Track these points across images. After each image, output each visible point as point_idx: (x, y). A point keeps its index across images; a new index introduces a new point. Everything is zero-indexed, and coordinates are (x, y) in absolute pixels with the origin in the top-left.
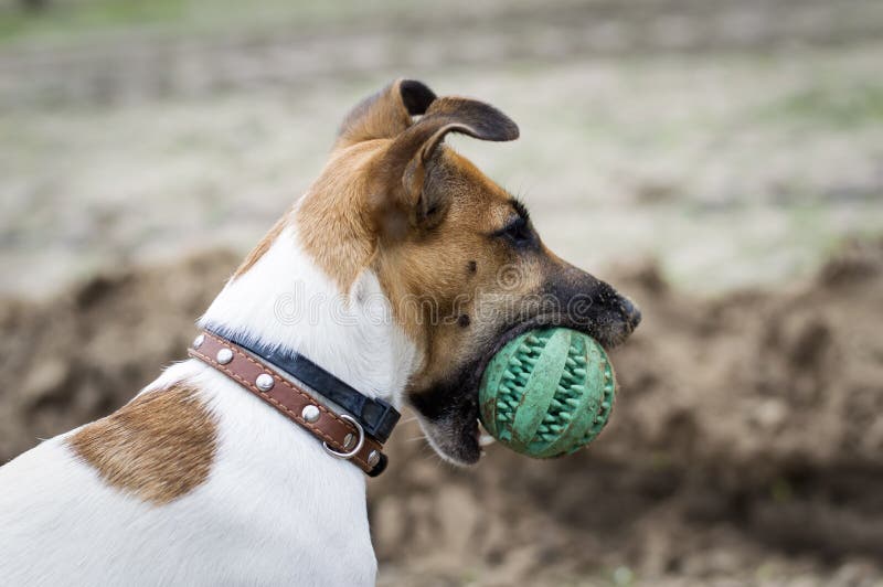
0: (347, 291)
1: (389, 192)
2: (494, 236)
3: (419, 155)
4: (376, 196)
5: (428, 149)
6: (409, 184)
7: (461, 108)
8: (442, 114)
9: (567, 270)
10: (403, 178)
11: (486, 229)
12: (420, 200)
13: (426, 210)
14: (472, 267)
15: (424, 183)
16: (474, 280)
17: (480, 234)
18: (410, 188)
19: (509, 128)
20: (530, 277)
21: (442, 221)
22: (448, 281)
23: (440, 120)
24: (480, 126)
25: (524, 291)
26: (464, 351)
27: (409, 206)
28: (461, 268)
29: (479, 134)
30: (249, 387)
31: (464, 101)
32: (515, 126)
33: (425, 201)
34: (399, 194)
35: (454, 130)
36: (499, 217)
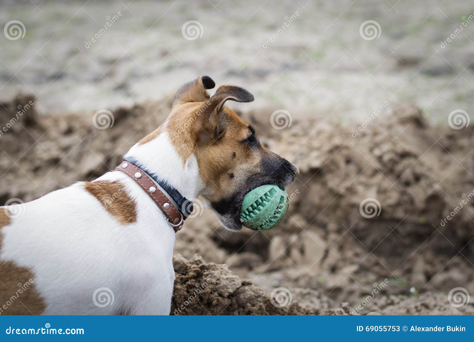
0: (185, 162)
1: (203, 125)
2: (243, 142)
3: (215, 110)
4: (198, 126)
5: (219, 107)
6: (212, 121)
7: (230, 90)
8: (223, 93)
9: (270, 155)
10: (209, 119)
11: (240, 139)
12: (216, 128)
13: (218, 131)
14: (234, 155)
15: (218, 121)
16: (235, 159)
17: (238, 141)
18: (212, 122)
19: (250, 96)
20: (256, 158)
21: (223, 136)
22: (224, 160)
23: (223, 95)
24: (238, 97)
25: (255, 164)
26: (233, 188)
27: (212, 130)
28: (230, 155)
29: (238, 100)
30: (146, 191)
31: (231, 87)
32: (252, 96)
33: (218, 128)
34: (207, 125)
35: (229, 99)
36: (245, 134)
